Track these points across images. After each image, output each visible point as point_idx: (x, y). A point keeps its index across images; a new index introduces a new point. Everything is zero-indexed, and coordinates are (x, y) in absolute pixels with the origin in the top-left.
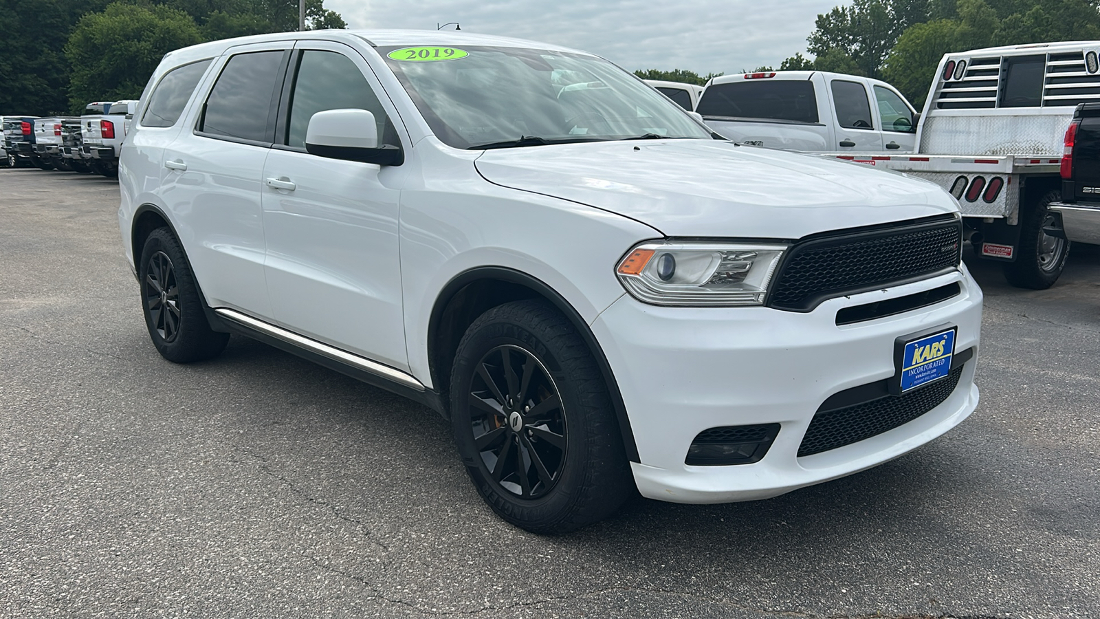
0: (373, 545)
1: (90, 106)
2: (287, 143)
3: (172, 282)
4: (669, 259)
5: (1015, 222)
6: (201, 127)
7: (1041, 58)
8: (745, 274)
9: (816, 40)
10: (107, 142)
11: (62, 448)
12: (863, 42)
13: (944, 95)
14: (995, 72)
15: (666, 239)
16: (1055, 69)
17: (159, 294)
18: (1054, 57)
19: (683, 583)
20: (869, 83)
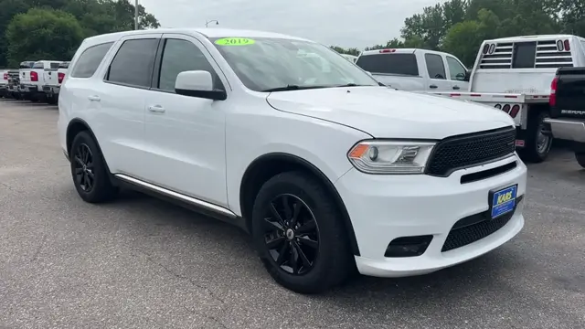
0: (216, 300)
1: (22, 64)
2: (158, 87)
3: (90, 159)
4: (376, 149)
5: (525, 128)
6: (107, 78)
7: (533, 43)
8: (414, 157)
9: (405, 31)
10: (34, 83)
11: (38, 249)
12: (430, 32)
13: (483, 62)
14: (510, 50)
15: (374, 139)
16: (541, 49)
17: (82, 166)
18: (541, 43)
19: (382, 319)
20: (443, 55)
